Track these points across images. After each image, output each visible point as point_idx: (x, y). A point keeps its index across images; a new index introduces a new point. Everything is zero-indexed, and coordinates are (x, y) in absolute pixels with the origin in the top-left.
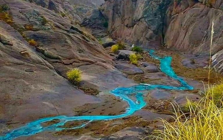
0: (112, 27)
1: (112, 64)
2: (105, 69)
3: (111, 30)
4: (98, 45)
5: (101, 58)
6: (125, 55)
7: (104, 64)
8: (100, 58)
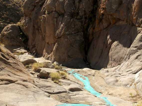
0: (32, 43)
1: (33, 83)
2: (26, 89)
3: (31, 47)
4: (18, 63)
5: (22, 76)
6: (46, 73)
7: (25, 83)
8: (20, 77)
